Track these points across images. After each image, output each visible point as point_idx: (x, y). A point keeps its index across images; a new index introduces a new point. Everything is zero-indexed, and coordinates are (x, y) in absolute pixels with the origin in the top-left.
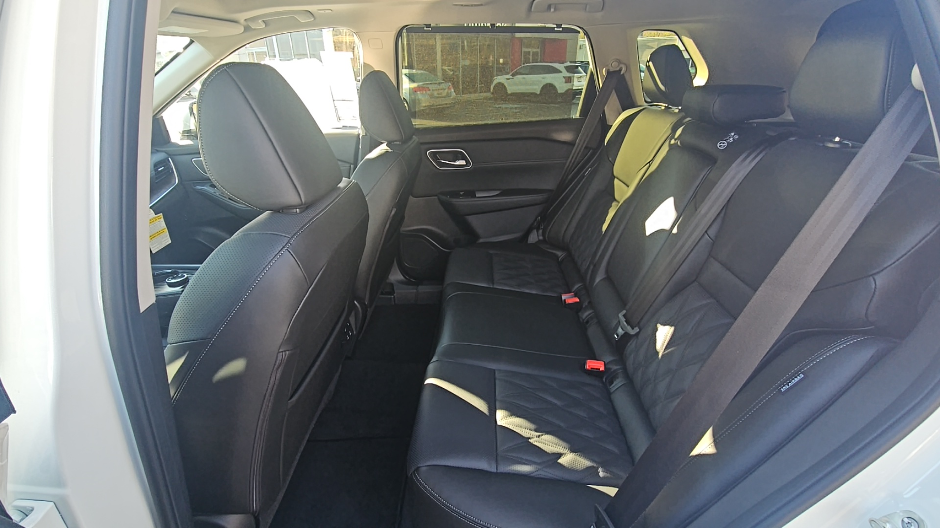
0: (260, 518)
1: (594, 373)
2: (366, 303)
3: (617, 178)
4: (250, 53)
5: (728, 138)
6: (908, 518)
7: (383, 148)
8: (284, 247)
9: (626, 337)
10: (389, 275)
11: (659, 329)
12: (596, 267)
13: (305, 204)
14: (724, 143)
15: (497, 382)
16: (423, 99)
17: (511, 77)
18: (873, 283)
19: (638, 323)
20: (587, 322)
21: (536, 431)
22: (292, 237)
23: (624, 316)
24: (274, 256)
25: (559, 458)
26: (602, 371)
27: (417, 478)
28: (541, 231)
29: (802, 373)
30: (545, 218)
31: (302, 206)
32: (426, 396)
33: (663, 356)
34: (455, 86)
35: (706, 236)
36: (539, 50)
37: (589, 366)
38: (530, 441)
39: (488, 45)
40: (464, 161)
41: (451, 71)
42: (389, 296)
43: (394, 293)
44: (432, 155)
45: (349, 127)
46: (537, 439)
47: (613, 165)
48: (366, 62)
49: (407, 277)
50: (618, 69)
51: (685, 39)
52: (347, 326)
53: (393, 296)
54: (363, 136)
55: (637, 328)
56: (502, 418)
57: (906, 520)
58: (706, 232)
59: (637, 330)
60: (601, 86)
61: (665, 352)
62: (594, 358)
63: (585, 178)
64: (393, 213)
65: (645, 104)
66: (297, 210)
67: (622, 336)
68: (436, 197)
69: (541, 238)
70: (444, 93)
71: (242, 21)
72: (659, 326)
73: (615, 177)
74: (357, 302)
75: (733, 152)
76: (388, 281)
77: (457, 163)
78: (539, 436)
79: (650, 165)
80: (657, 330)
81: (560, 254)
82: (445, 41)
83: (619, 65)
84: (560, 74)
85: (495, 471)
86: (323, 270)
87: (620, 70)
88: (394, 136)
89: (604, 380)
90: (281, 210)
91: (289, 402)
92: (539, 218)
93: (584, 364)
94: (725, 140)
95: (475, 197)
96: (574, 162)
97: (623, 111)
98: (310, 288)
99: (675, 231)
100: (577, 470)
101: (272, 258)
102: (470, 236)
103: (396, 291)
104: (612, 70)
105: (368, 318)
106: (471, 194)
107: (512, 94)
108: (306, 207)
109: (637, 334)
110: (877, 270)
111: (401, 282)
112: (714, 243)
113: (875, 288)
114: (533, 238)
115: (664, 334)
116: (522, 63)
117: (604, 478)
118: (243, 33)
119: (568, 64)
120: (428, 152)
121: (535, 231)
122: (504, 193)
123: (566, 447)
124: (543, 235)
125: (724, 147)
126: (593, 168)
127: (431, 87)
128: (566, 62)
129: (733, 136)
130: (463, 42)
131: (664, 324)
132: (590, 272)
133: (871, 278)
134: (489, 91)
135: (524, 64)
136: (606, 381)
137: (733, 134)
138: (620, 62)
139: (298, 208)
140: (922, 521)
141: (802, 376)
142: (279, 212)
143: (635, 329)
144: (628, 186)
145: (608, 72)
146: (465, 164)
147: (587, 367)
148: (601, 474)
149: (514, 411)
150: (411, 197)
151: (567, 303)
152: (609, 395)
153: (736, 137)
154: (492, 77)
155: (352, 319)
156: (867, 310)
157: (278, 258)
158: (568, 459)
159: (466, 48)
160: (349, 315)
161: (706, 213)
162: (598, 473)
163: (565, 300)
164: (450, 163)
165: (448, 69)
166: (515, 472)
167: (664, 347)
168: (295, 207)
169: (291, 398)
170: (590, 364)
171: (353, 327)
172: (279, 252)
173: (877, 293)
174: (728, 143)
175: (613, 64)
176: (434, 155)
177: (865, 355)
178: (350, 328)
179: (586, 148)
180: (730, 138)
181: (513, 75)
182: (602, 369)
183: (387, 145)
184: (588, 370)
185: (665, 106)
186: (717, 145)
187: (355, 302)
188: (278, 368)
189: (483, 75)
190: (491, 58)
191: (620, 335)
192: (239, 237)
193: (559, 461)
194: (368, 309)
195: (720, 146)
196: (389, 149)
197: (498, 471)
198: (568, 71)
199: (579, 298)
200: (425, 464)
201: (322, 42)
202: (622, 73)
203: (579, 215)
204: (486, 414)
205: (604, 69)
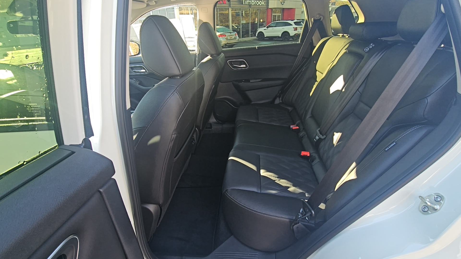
0: (162, 208)
1: (305, 157)
2: (201, 129)
3: (318, 71)
4: (140, 21)
5: (369, 46)
6: (437, 196)
7: (209, 57)
8: (175, 91)
9: (320, 140)
10: (209, 119)
11: (335, 135)
12: (307, 112)
13: (182, 75)
14: (367, 49)
15: (261, 159)
16: (223, 40)
17: (267, 28)
18: (427, 100)
19: (326, 133)
20: (303, 137)
21: (278, 178)
22: (178, 87)
23: (319, 131)
24: (171, 94)
25: (288, 188)
26: (309, 156)
27: (226, 194)
28: (281, 98)
29: (395, 142)
30: (283, 92)
31: (181, 75)
32: (229, 165)
33: (336, 146)
34: (238, 33)
35: (358, 91)
36: (281, 14)
37: (303, 154)
38: (276, 181)
39: (255, 13)
40: (245, 65)
41: (236, 27)
42: (210, 129)
43: (212, 128)
44: (230, 63)
45: (192, 50)
46: (278, 181)
47: (316, 65)
48: (200, 19)
49: (218, 121)
50: (319, 18)
51: (353, 2)
52: (192, 139)
53: (211, 129)
54: (198, 54)
55: (325, 135)
56: (263, 172)
57: (436, 197)
58: (358, 90)
59: (325, 136)
60: (311, 27)
61: (337, 144)
62: (305, 150)
63: (302, 72)
64: (213, 87)
65: (332, 35)
66: (179, 77)
67: (318, 140)
68: (232, 83)
69: (281, 101)
70: (233, 37)
71: (146, 2)
72: (335, 133)
73: (317, 71)
74: (197, 128)
75: (371, 53)
76: (209, 122)
77: (242, 66)
78: (279, 180)
79: (333, 62)
80: (334, 135)
81: (290, 109)
82: (233, 12)
83: (320, 16)
84: (292, 26)
85: (260, 192)
86: (188, 103)
87: (320, 19)
88: (213, 52)
89: (309, 160)
90: (172, 77)
91: (175, 159)
92: (280, 92)
93: (301, 153)
94: (368, 47)
95: (250, 82)
96: (297, 64)
97: (322, 39)
98: (184, 108)
99: (343, 90)
100: (296, 193)
101: (170, 95)
102: (247, 101)
103: (213, 127)
104: (316, 19)
105: (201, 136)
106: (248, 81)
107: (267, 37)
108: (182, 76)
109: (325, 138)
110: (428, 95)
111: (215, 123)
112: (361, 95)
113: (427, 102)
114: (277, 101)
115: (337, 136)
116: (272, 21)
117: (308, 197)
118: (146, 7)
119: (296, 21)
120: (228, 61)
121: (278, 98)
122: (264, 80)
123: (291, 184)
124: (282, 100)
125: (367, 50)
126: (307, 67)
127: (227, 34)
128: (294, 20)
129: (372, 46)
130: (242, 12)
131: (337, 132)
132: (304, 114)
133: (426, 99)
134: (255, 36)
135: (273, 21)
136: (310, 161)
137: (372, 44)
138: (320, 15)
139: (179, 76)
140: (443, 196)
141: (395, 143)
142: (171, 78)
143: (324, 136)
144: (322, 74)
145: (314, 20)
146: (245, 66)
147: (302, 154)
148: (307, 195)
149: (268, 170)
150: (220, 83)
151: (293, 129)
152: (311, 167)
153: (373, 45)
154: (257, 28)
155: (195, 136)
156: (424, 113)
157: (172, 95)
158: (292, 189)
159: (244, 15)
160: (193, 133)
161: (358, 82)
162: (306, 195)
163: (292, 128)
164: (238, 66)
165: (235, 26)
166: (268, 193)
167: (337, 142)
168: (177, 76)
169: (174, 158)
170: (303, 153)
171: (195, 139)
172: (173, 92)
173: (428, 105)
174: (370, 49)
175: (317, 16)
176: (231, 62)
177: (422, 132)
178: (194, 139)
179: (303, 57)
180: (370, 46)
181: (267, 27)
182: (308, 155)
183: (210, 56)
184: (302, 156)
185: (342, 35)
186: (364, 49)
187: (196, 129)
188: (172, 140)
189: (252, 28)
190: (256, 20)
191: (317, 139)
192: (157, 87)
193: (288, 189)
194: (202, 132)
195: (365, 50)
196: (211, 58)
197: (261, 192)
198: (295, 25)
199: (298, 127)
200: (229, 188)
201: (174, 14)
202: (321, 20)
203: (299, 89)
204: (255, 171)
205: (313, 18)
